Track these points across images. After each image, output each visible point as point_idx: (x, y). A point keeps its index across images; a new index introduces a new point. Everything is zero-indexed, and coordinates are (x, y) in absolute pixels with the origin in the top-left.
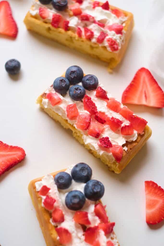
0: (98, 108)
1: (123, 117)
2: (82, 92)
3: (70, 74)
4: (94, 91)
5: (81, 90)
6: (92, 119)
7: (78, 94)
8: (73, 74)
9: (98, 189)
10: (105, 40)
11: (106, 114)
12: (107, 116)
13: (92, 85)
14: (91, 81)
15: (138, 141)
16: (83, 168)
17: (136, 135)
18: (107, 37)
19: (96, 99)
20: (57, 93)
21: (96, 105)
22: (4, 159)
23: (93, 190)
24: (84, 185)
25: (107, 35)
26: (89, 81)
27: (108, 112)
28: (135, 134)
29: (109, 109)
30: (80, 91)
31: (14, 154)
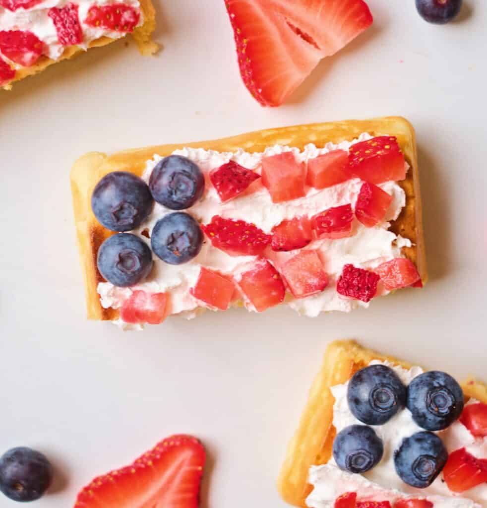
0: (259, 225)
1: (333, 188)
2: (191, 233)
3: (118, 219)
4: (208, 191)
5: (183, 233)
6: (272, 260)
7: (189, 248)
8: (123, 213)
9: (445, 400)
10: (84, 26)
11: (290, 217)
12: (295, 220)
13: (192, 193)
14: (183, 187)
15: (411, 194)
16: (375, 393)
17: (399, 190)
18: (83, 14)
19: (230, 205)
20: (137, 288)
21: (248, 220)
22: (171, 496)
23: (439, 414)
24: (406, 415)
25: (75, 7)
26: (178, 193)
27: (290, 209)
28: (393, 191)
29: (284, 203)
30: (185, 236)
31: (180, 467)
